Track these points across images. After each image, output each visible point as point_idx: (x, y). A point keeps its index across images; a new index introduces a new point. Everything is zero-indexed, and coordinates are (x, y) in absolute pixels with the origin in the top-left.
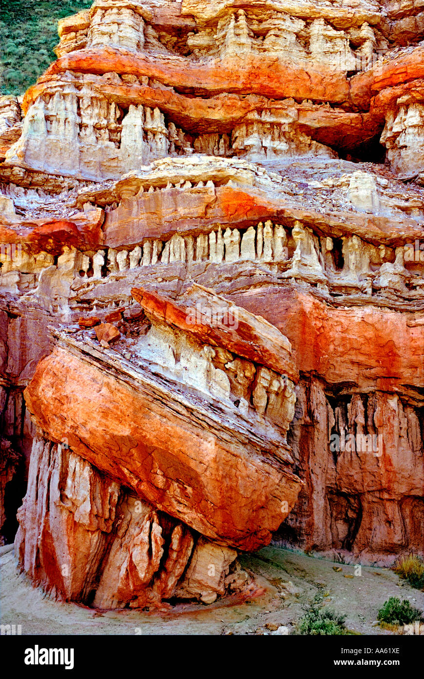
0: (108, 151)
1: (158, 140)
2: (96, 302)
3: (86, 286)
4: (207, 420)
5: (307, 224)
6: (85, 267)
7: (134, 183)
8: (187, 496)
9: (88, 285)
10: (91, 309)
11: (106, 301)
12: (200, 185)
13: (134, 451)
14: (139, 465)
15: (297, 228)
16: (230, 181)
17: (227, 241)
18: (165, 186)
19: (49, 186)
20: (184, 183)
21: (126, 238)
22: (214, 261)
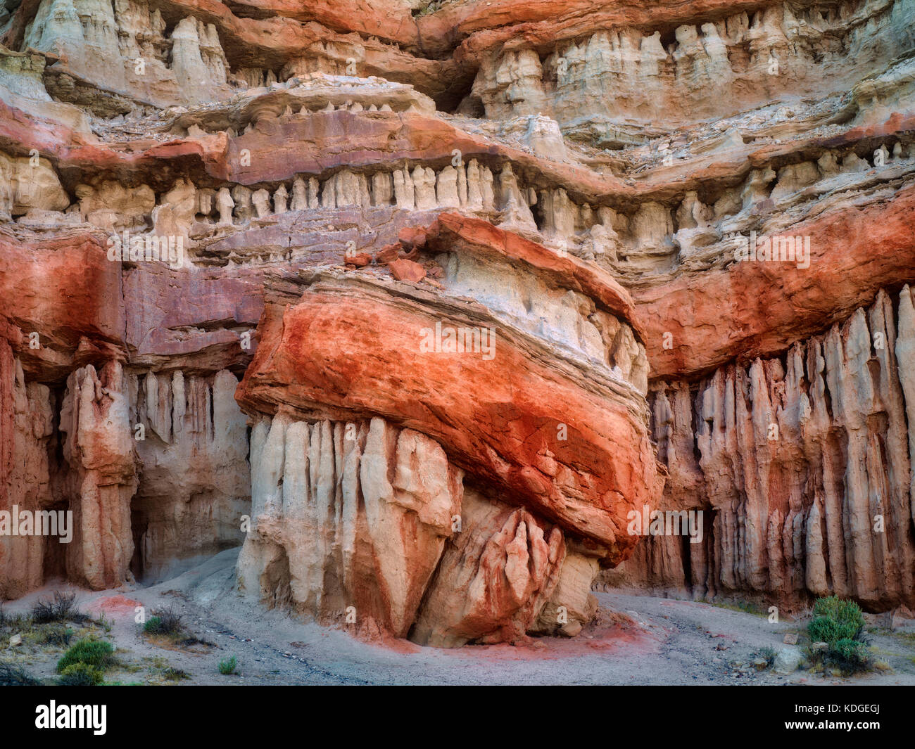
0: (157, 71)
1: (216, 64)
2: (233, 254)
3: (212, 234)
4: (610, 383)
5: (516, 167)
6: (206, 209)
7: (280, 100)
8: (584, 486)
9: (215, 233)
10: (226, 264)
11: (248, 254)
12: (374, 109)
13: (512, 425)
14: (519, 443)
15: (508, 171)
16: (413, 106)
17: (419, 182)
18: (323, 107)
19: (98, 106)
20: (353, 104)
21: (268, 173)
22: (404, 207)
